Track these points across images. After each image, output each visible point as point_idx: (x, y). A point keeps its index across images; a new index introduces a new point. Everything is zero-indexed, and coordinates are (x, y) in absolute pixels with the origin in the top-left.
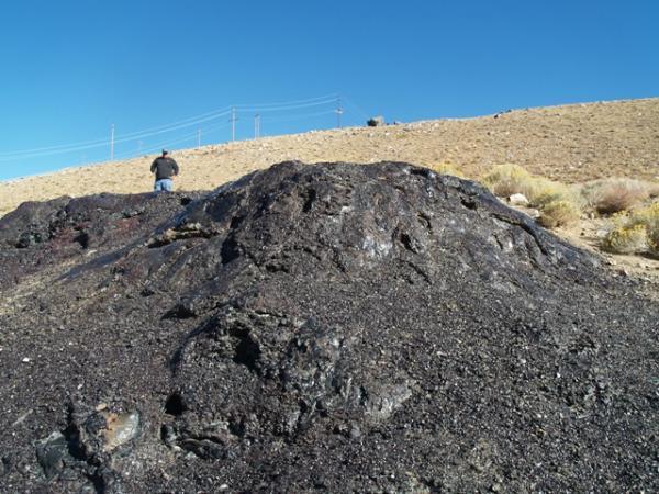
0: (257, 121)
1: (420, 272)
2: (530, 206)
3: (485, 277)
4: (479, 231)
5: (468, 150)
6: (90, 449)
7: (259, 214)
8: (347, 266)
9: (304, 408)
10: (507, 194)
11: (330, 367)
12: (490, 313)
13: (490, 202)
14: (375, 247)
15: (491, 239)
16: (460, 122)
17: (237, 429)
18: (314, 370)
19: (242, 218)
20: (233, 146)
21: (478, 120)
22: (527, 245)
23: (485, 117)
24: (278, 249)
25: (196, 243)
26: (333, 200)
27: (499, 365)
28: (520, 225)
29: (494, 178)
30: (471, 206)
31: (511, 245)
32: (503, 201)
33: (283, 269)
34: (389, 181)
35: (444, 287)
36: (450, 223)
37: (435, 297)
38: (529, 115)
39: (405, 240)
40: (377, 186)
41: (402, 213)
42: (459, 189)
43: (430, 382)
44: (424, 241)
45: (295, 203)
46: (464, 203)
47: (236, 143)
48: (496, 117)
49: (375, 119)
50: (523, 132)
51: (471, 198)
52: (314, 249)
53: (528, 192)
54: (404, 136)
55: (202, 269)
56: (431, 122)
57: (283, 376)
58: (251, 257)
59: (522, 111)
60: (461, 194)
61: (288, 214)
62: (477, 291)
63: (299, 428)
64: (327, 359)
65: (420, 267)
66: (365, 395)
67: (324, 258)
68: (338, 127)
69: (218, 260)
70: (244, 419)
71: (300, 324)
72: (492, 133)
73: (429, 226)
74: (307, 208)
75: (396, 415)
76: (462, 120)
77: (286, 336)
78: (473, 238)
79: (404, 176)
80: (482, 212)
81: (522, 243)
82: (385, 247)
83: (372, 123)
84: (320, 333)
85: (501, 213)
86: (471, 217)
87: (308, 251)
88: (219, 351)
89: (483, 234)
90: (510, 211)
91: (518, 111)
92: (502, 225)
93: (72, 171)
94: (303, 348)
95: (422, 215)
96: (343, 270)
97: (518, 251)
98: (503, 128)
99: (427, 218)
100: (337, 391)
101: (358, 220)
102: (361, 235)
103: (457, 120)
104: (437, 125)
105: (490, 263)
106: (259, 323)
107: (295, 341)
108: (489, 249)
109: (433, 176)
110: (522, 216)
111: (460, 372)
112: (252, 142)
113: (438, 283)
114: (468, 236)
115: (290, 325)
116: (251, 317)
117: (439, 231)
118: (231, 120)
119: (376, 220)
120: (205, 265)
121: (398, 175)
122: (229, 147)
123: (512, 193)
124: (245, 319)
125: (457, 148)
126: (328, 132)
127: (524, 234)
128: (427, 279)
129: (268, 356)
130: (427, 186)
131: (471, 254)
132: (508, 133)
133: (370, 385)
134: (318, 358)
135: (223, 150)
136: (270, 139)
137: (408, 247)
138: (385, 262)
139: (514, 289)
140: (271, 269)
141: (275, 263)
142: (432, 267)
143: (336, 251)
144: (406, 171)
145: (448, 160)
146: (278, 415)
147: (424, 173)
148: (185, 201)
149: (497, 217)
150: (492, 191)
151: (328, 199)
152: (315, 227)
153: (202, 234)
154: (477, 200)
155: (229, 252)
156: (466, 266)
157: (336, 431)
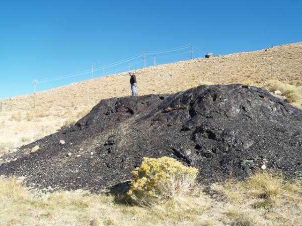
0: (155, 58)
1: (249, 117)
2: (282, 95)
3: (268, 118)
4: (265, 105)
5: (253, 66)
6: (183, 155)
7: (199, 102)
8: (229, 116)
9: (229, 146)
10: (273, 90)
11: (234, 138)
12: (271, 127)
13: (268, 95)
14: (235, 110)
15: (269, 107)
16: (248, 53)
17: (214, 151)
18: (230, 139)
19: (193, 103)
20: (145, 70)
21: (257, 52)
22: (281, 109)
23: (260, 51)
24: (208, 112)
25: (180, 111)
26: (222, 97)
27: (274, 138)
28: (278, 102)
29: (268, 85)
30: (262, 97)
31: (276, 109)
32: (272, 93)
33: (211, 117)
34: (236, 90)
35: (256, 121)
36: (256, 103)
37: (255, 123)
38: (282, 48)
39: (244, 108)
40: (233, 92)
41: (242, 100)
42: (257, 91)
43: (257, 141)
44: (249, 109)
45: (211, 98)
46: (260, 96)
47: (146, 68)
48: (266, 50)
49: (209, 54)
50: (279, 57)
51: (262, 94)
52: (219, 111)
53: (281, 90)
54: (223, 62)
55: (185, 118)
56: (235, 54)
57: (223, 140)
58: (201, 114)
59: (279, 47)
60: (258, 93)
61: (209, 102)
62: (266, 122)
63: (229, 150)
64: (233, 136)
65: (249, 116)
66: (243, 143)
67: (222, 114)
68: (192, 59)
69: (189, 116)
70: (215, 149)
71: (223, 129)
72: (264, 58)
73: (250, 104)
74: (214, 100)
75: (250, 147)
76: (249, 52)
77: (221, 132)
78: (263, 107)
79: (240, 88)
80: (266, 99)
81: (279, 108)
82: (238, 110)
83: (207, 56)
84: (229, 131)
85: (272, 98)
86: (263, 100)
87: (217, 112)
88: (204, 136)
89: (267, 106)
90: (275, 98)
91: (277, 47)
92: (273, 103)
93: (76, 84)
94: (226, 134)
95: (248, 101)
96: (228, 117)
97: (278, 111)
98: (269, 55)
99: (249, 102)
100: (236, 143)
101: (229, 103)
102: (231, 107)
103: (247, 53)
104: (238, 56)
105: (269, 114)
106: (213, 129)
107: (224, 133)
108: (269, 110)
109: (249, 88)
110: (279, 99)
111: (264, 139)
112: (153, 68)
113: (255, 120)
114: (262, 107)
115: (221, 129)
116: (211, 128)
117: (253, 105)
118: (144, 59)
119: (235, 103)
120: (185, 117)
121: (238, 88)
122: (143, 70)
123: (275, 90)
124: (209, 128)
125: (248, 66)
126: (187, 62)
127: (280, 105)
128: (251, 119)
129: (218, 136)
130: (248, 92)
131: (263, 112)
132: (272, 58)
133: (244, 141)
134: (231, 136)
135: (141, 72)
136: (161, 66)
137: (244, 110)
138: (238, 115)
139: (277, 122)
140: (207, 117)
141: (208, 116)
142: (252, 116)
143: (225, 112)
144: (241, 87)
145: (244, 72)
146: (224, 148)
147: (246, 87)
148: (162, 98)
149: (271, 100)
150: (268, 90)
151: (221, 97)
152: (218, 105)
153: (181, 108)
154: (264, 95)
155: (193, 113)
156: (262, 116)
157: (238, 150)
